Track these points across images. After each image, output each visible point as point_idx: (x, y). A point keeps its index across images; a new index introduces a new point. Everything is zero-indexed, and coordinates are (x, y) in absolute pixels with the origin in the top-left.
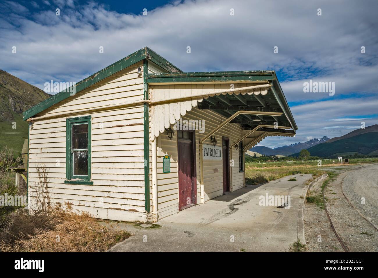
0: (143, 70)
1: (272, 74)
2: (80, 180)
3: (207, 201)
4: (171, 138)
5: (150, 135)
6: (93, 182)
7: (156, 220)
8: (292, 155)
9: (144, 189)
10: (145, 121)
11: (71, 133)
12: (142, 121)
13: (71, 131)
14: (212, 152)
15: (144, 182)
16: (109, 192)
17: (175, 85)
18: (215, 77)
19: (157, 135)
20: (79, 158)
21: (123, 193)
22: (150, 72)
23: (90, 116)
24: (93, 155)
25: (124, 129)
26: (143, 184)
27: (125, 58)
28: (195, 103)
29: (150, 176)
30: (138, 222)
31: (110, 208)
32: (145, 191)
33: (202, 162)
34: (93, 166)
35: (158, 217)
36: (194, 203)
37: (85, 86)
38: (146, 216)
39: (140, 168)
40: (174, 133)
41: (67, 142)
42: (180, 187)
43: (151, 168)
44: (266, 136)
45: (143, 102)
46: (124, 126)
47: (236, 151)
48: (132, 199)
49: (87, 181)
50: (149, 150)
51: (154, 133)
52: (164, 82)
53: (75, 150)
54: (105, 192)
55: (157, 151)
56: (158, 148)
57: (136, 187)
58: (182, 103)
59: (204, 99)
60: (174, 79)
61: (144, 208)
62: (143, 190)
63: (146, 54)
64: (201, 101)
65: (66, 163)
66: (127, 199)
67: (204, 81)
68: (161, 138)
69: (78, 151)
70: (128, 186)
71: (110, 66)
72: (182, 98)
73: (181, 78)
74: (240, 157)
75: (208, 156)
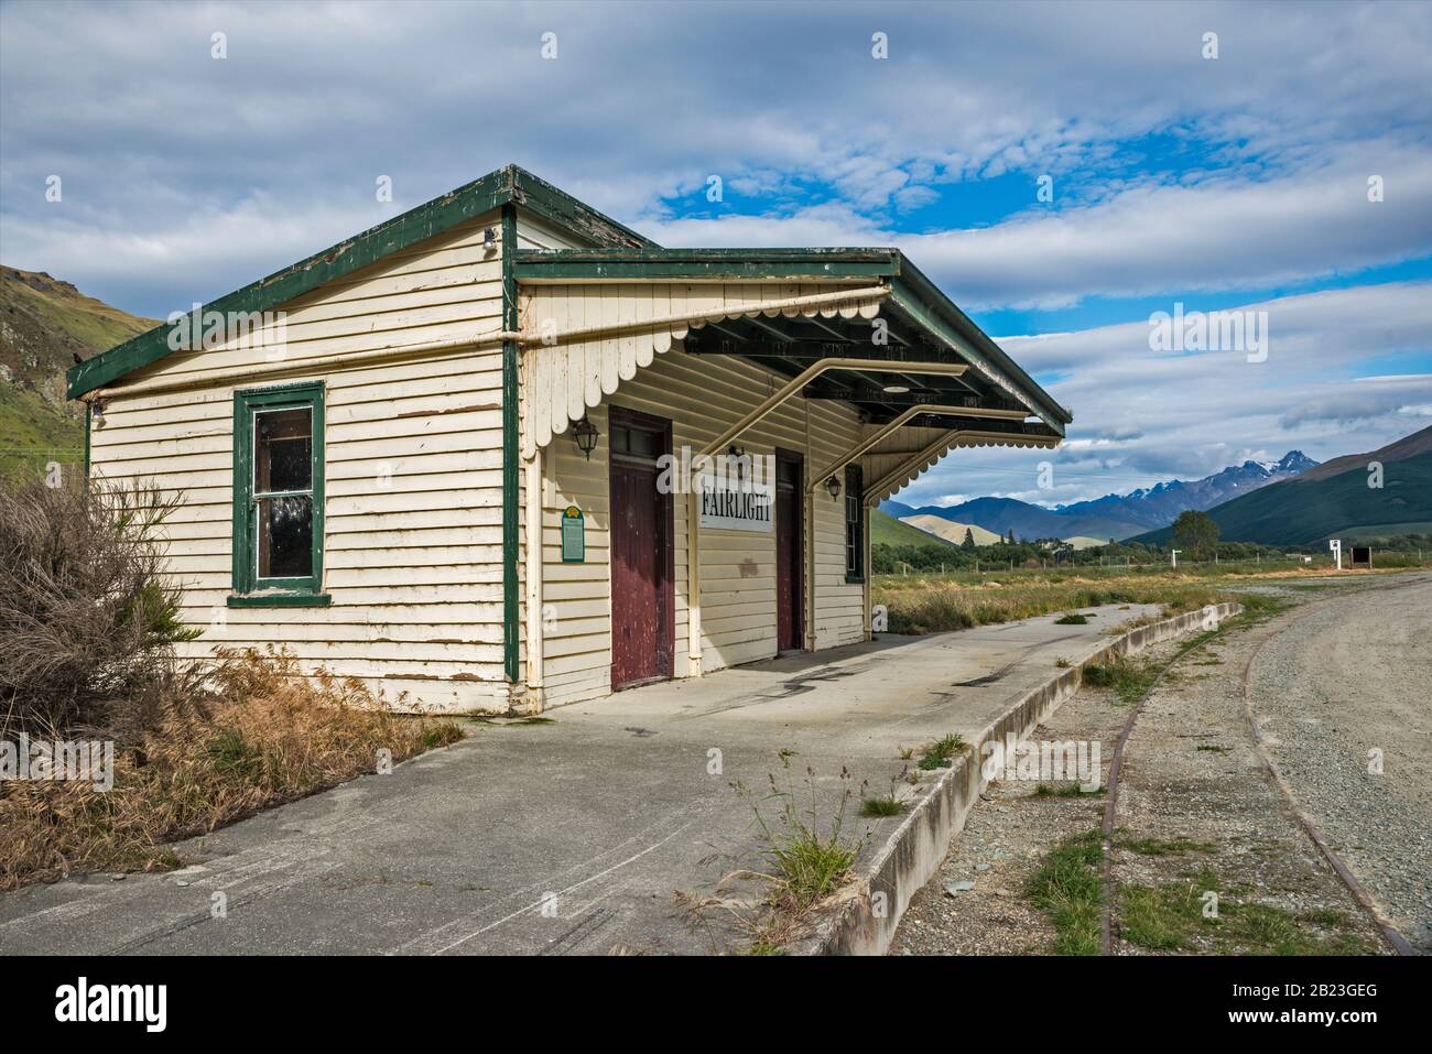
0: (500, 237)
1: (892, 259)
2: (282, 591)
3: (712, 672)
4: (588, 450)
5: (523, 442)
6: (330, 596)
7: (536, 706)
8: (1139, 538)
9: (500, 609)
10: (505, 398)
11: (249, 438)
12: (497, 397)
13: (249, 432)
14: (733, 504)
15: (502, 588)
16: (387, 624)
17: (601, 285)
18: (724, 265)
19: (545, 441)
20: (277, 519)
21: (432, 625)
22: (522, 245)
23: (321, 384)
24: (330, 509)
25: (438, 423)
26: (498, 593)
27: (443, 198)
28: (663, 342)
29: (521, 569)
30: (482, 714)
31: (387, 677)
32: (505, 616)
33: (696, 533)
34: (329, 543)
35: (544, 699)
36: (666, 674)
37: (305, 285)
38: (507, 692)
39: (489, 545)
40: (598, 434)
41: (237, 469)
42: (617, 615)
43: (524, 545)
44: (953, 448)
45: (499, 340)
46: (437, 413)
47: (831, 501)
48: (460, 642)
49: (309, 593)
50: (517, 488)
51: (535, 435)
52: (568, 275)
53: (265, 493)
54: (372, 624)
55: (544, 493)
56: (545, 481)
57: (475, 603)
58: (624, 341)
59: (691, 331)
60: (599, 269)
61: (502, 668)
62: (498, 613)
63: (510, 189)
64: (681, 334)
65: (234, 538)
66: (446, 642)
67: (690, 276)
68: (556, 452)
69: (275, 499)
70: (451, 603)
71: (391, 221)
72: (625, 328)
73: (621, 265)
74: (849, 527)
75: (717, 514)
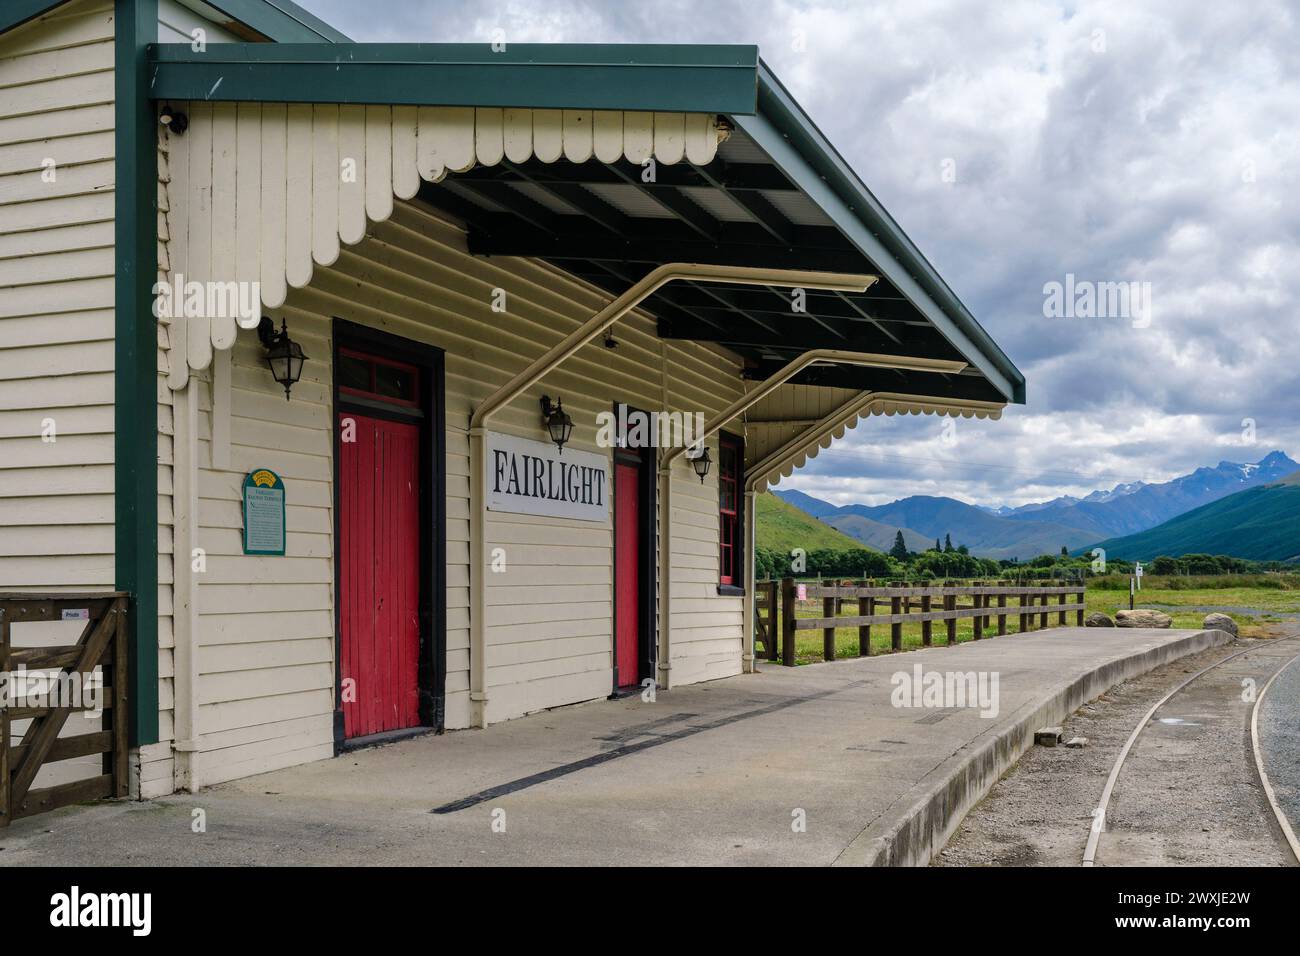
5: (169, 362)
7: (189, 782)
14: (545, 479)
19: (202, 361)
33: (482, 518)
40: (304, 358)
43: (171, 527)
44: (865, 415)
47: (696, 482)
51: (185, 353)
74: (725, 520)
75: (518, 492)
